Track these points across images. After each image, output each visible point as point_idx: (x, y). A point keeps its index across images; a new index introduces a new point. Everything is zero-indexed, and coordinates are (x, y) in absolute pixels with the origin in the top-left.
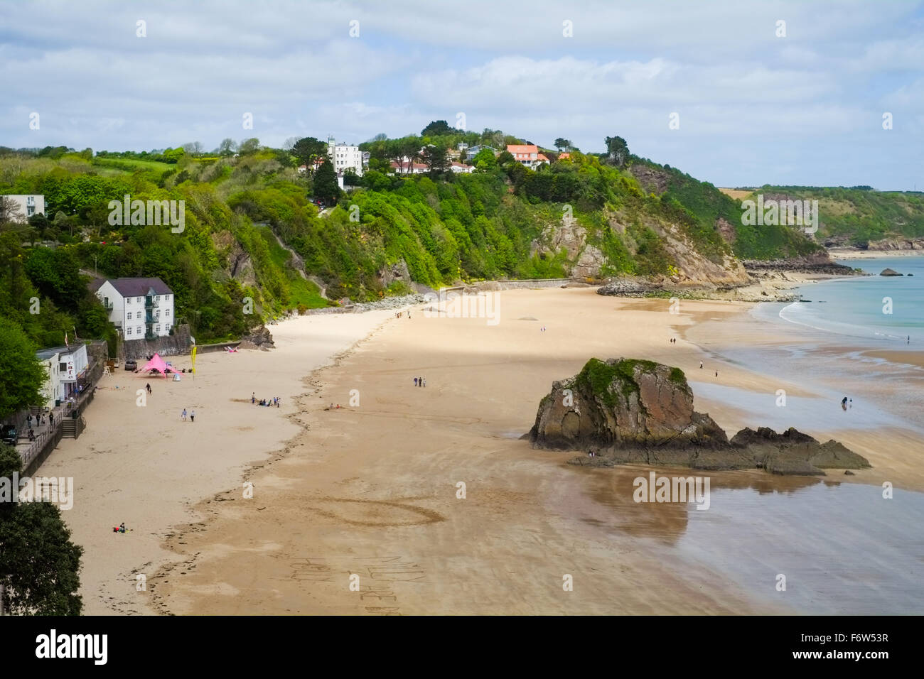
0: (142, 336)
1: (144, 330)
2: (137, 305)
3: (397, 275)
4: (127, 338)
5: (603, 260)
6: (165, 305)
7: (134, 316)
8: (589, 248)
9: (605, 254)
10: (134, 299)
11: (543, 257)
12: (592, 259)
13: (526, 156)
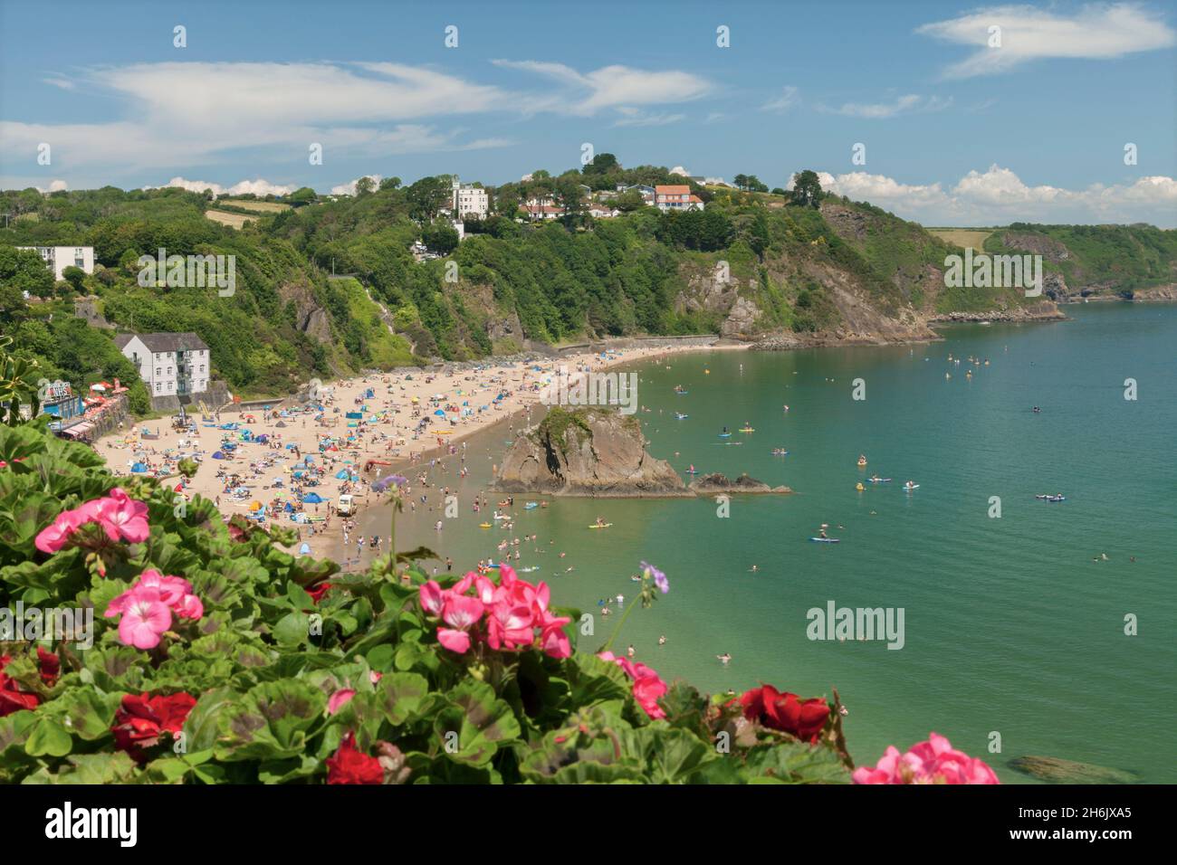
0: (173, 392)
1: (175, 386)
2: (168, 361)
3: (508, 331)
4: (156, 394)
5: (758, 313)
6: (200, 361)
7: (164, 372)
8: (740, 301)
9: (759, 307)
10: (164, 355)
11: (689, 311)
12: (744, 313)
13: (677, 198)
